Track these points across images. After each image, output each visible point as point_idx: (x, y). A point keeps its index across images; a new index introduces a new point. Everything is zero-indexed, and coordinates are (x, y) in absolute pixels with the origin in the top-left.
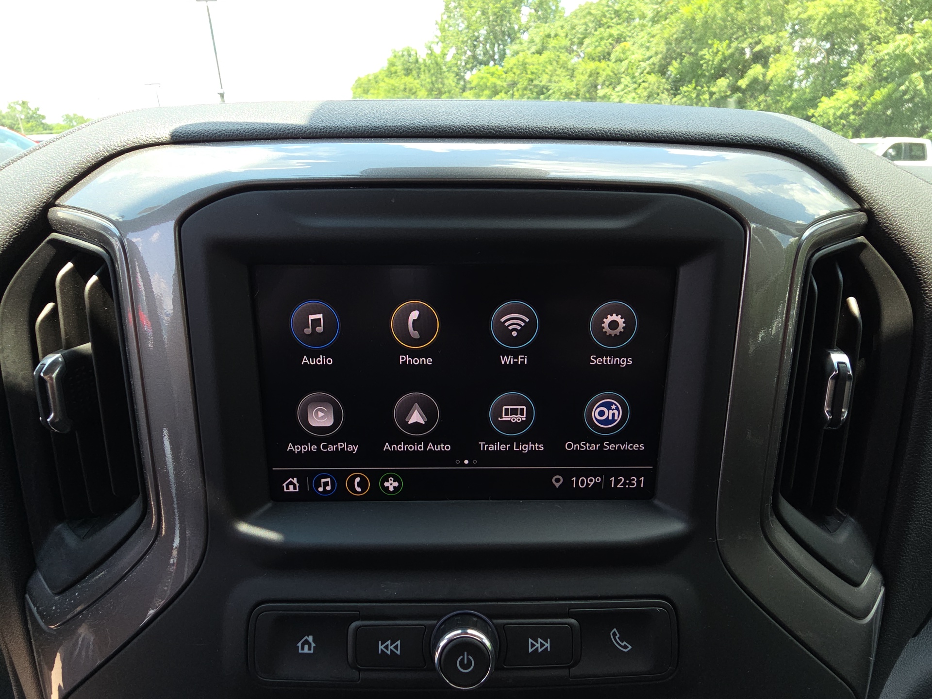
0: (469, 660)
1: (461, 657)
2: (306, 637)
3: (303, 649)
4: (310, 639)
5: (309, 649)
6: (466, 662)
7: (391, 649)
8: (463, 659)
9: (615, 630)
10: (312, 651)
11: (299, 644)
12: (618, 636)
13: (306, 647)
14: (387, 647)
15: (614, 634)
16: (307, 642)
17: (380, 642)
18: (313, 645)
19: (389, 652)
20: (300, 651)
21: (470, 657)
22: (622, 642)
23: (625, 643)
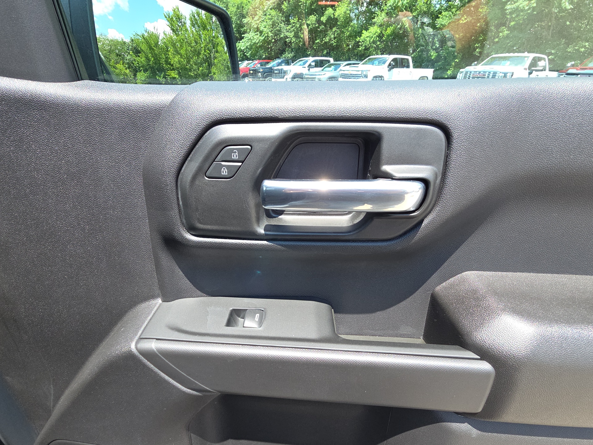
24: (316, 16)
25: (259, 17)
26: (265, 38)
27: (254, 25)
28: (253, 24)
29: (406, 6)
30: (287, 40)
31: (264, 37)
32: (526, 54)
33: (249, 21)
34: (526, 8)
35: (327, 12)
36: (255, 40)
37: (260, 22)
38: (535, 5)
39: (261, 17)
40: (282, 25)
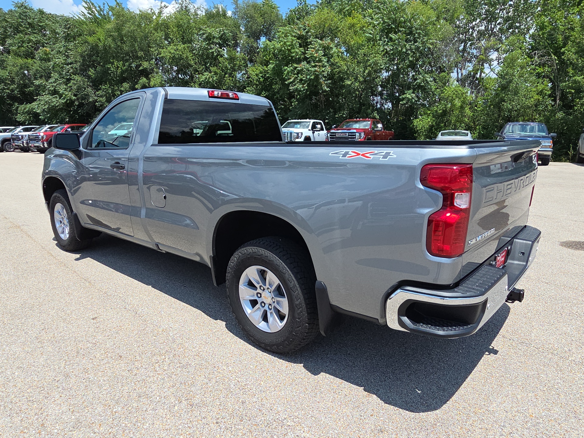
24: (129, 83)
25: (55, 79)
26: (67, 101)
27: (49, 88)
28: (49, 86)
29: (216, 82)
30: (97, 104)
31: (65, 100)
32: (308, 120)
33: (42, 83)
34: (302, 89)
35: (141, 81)
36: (54, 103)
37: (57, 84)
38: (306, 88)
39: (57, 79)
40: (90, 89)
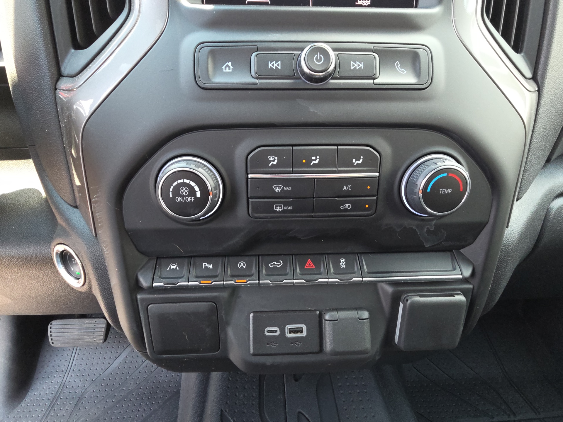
0: (321, 57)
1: (316, 55)
2: (227, 63)
3: (226, 69)
4: (230, 64)
5: (229, 69)
6: (319, 58)
7: (275, 66)
8: (317, 57)
9: (398, 62)
10: (231, 71)
11: (224, 67)
12: (399, 65)
13: (227, 68)
14: (273, 65)
15: (397, 65)
16: (228, 66)
17: (269, 62)
18: (231, 67)
19: (274, 68)
20: (224, 71)
21: (321, 56)
22: (402, 69)
23: (403, 69)
